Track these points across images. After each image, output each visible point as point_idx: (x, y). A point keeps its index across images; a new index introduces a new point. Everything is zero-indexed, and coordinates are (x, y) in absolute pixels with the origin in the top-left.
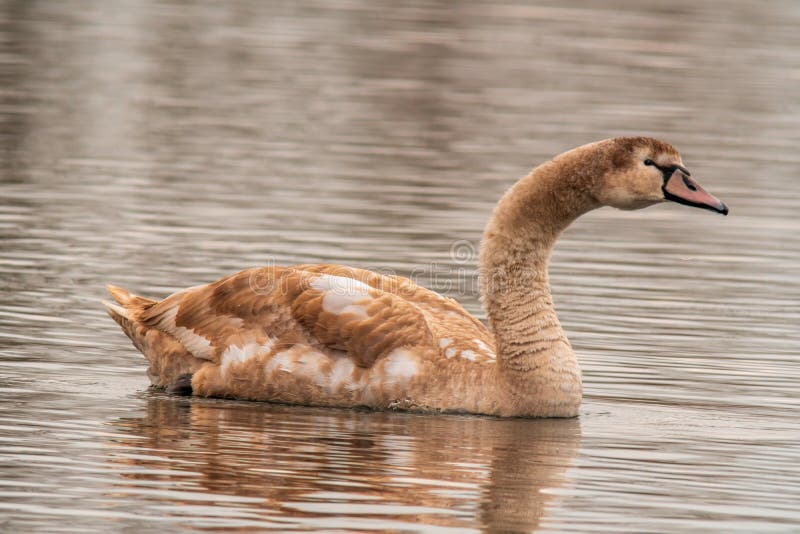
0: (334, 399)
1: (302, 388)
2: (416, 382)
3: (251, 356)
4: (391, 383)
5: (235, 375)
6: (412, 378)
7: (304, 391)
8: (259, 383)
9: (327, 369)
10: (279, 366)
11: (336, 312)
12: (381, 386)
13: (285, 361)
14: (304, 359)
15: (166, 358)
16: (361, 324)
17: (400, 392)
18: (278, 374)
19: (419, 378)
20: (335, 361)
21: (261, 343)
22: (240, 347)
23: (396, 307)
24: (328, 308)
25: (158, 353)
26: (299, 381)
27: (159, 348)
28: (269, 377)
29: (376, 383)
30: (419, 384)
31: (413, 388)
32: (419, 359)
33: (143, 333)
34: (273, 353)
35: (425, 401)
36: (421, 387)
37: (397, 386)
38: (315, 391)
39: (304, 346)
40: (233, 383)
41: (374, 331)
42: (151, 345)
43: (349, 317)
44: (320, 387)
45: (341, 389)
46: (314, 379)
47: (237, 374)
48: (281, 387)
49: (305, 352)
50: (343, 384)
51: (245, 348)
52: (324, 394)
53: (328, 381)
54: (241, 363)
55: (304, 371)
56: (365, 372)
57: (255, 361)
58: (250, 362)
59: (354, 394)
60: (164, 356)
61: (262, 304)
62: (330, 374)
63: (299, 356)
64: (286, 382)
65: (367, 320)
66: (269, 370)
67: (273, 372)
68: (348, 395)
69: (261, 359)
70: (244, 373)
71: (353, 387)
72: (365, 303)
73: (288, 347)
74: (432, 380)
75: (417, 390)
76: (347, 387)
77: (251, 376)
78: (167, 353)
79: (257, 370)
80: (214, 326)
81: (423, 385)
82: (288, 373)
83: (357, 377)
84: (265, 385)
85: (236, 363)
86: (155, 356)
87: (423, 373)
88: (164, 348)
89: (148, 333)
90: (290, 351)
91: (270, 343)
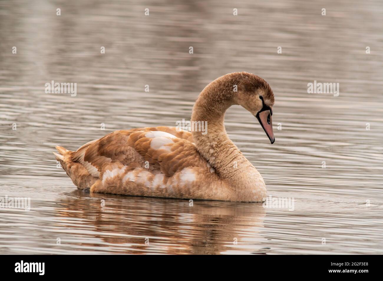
0: (155, 193)
1: (140, 189)
2: (195, 184)
3: (116, 174)
4: (182, 185)
5: (109, 184)
6: (193, 182)
7: (141, 190)
8: (120, 187)
9: (151, 179)
10: (129, 179)
11: (156, 149)
12: (178, 185)
13: (131, 176)
14: (140, 175)
15: (80, 178)
16: (168, 155)
17: (186, 189)
18: (128, 183)
19: (197, 182)
20: (155, 175)
21: (120, 168)
22: (111, 171)
23: (186, 147)
24: (153, 147)
25: (76, 176)
26: (138, 185)
27: (76, 174)
28: (124, 184)
29: (175, 184)
30: (196, 185)
31: (193, 187)
32: (196, 173)
33: (70, 167)
34: (126, 173)
35: (199, 193)
36: (197, 186)
37: (185, 186)
38: (146, 190)
39: (140, 169)
40: (108, 188)
41: (174, 159)
42: (73, 173)
43: (162, 151)
44: (148, 188)
45: (158, 188)
46: (145, 184)
47: (110, 183)
48: (130, 188)
49: (141, 171)
50: (159, 186)
51: (113, 171)
52: (150, 191)
53: (152, 185)
54: (112, 178)
55: (140, 181)
56: (169, 179)
57: (118, 177)
58: (115, 177)
59: (164, 190)
60: (79, 177)
61: (119, 150)
62: (152, 182)
63: (138, 173)
64: (132, 186)
65: (170, 153)
66: (124, 181)
67: (126, 182)
68: (161, 191)
69: (120, 176)
70: (113, 183)
71: (163, 187)
72: (170, 145)
73: (133, 169)
74: (203, 184)
75: (195, 188)
76: (161, 187)
77: (116, 184)
78: (80, 175)
79: (119, 181)
80: (99, 162)
81: (198, 186)
82: (133, 182)
83: (165, 182)
84: (123, 187)
85: (109, 178)
86: (75, 177)
87: (198, 180)
88: (79, 174)
89: (72, 167)
90: (134, 171)
91: (124, 168)
